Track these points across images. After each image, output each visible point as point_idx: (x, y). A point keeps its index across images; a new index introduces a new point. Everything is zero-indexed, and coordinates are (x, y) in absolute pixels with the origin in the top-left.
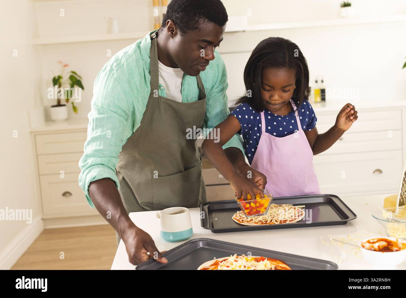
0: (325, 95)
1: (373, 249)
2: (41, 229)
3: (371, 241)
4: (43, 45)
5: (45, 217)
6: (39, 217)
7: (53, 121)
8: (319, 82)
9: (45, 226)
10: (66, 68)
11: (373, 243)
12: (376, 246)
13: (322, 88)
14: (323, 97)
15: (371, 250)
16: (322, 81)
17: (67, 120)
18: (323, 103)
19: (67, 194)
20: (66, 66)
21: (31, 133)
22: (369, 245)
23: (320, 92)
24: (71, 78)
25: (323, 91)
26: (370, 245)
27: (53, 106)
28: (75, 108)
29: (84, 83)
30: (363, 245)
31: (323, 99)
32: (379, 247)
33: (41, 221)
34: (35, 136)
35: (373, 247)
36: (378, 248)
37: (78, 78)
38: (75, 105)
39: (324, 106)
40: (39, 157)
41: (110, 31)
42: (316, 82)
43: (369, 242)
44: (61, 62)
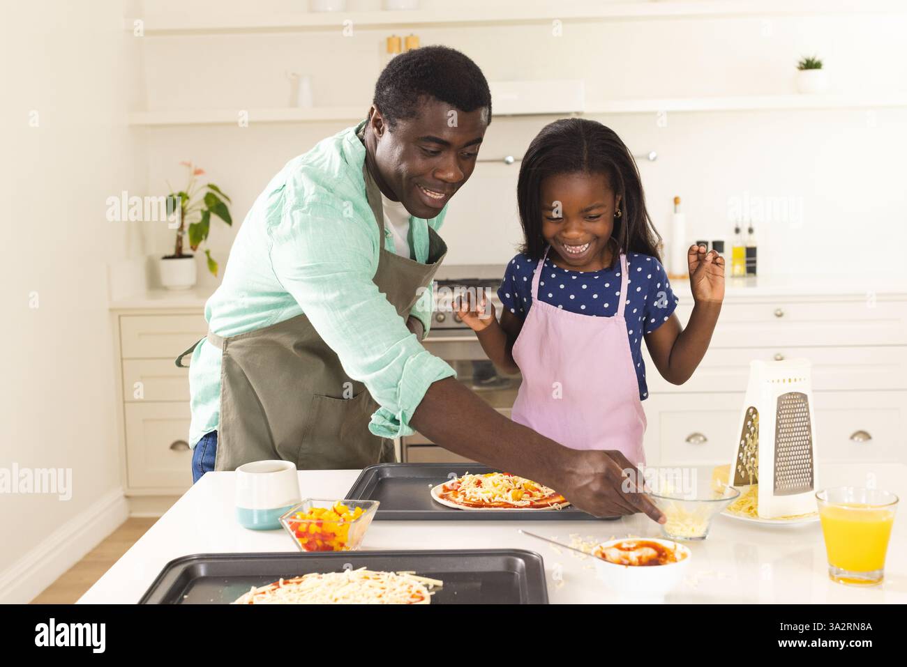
0: (755, 262)
1: (626, 562)
2: (122, 517)
3: (624, 546)
4: (153, 126)
5: (132, 493)
6: (120, 492)
7: (166, 289)
8: (744, 231)
9: (131, 512)
10: (198, 177)
11: (629, 549)
12: (633, 556)
13: (750, 245)
14: (751, 265)
15: (621, 563)
16: (751, 231)
17: (193, 288)
18: (751, 278)
19: (182, 447)
20: (198, 172)
21: (111, 310)
22: (620, 554)
23: (744, 253)
24: (209, 198)
25: (751, 252)
26: (623, 553)
27: (167, 258)
28: (211, 263)
29: (233, 211)
30: (604, 551)
31: (751, 270)
32: (640, 558)
33: (123, 501)
34: (120, 317)
35: (627, 558)
36: (637, 560)
37: (223, 200)
38: (212, 256)
39: (754, 284)
40: (125, 363)
41: (294, 103)
42: (737, 231)
43: (619, 547)
44: (189, 165)
